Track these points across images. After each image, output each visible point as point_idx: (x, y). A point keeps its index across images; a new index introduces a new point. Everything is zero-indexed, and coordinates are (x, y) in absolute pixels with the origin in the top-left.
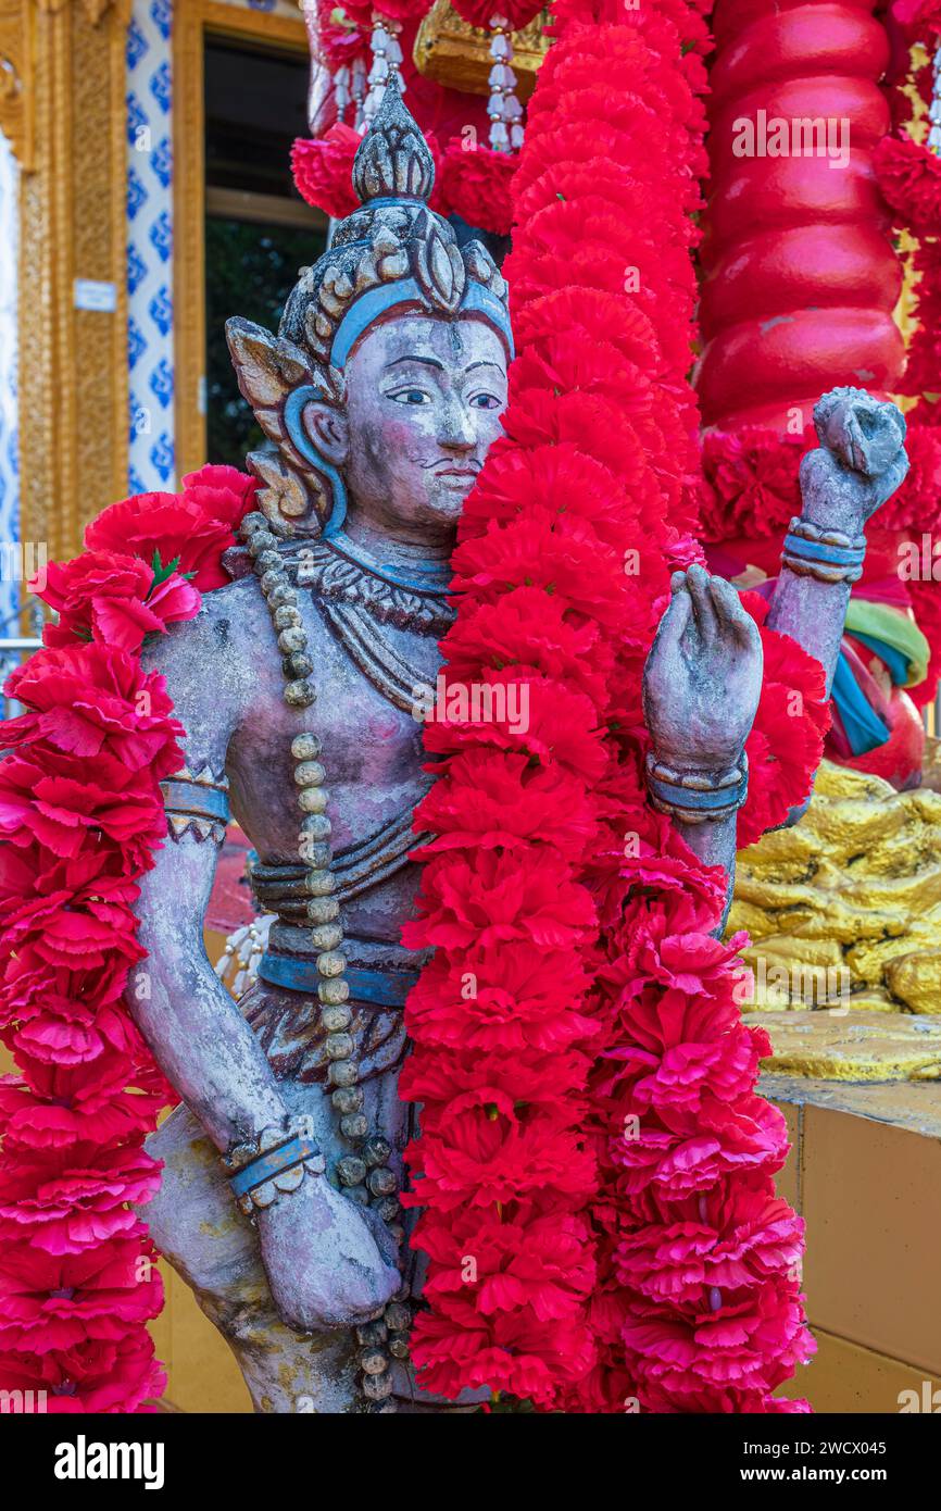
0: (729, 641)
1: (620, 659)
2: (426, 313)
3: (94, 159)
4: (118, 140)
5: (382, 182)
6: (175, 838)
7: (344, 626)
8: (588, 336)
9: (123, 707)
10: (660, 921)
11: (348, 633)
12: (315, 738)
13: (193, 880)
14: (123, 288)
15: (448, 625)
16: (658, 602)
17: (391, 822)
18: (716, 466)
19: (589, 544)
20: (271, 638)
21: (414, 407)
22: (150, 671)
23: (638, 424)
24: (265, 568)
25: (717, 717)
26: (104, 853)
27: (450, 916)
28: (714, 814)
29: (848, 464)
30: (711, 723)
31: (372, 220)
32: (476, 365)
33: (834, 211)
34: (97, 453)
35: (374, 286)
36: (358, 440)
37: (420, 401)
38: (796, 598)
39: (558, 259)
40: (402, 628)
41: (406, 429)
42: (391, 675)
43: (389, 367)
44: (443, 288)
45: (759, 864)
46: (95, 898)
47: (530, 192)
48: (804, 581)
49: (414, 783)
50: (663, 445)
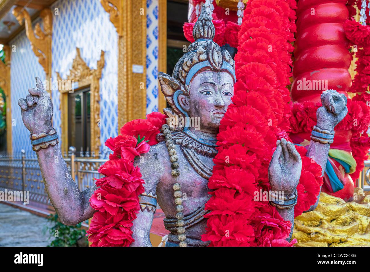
0: (292, 159)
1: (263, 164)
2: (211, 70)
3: (138, 33)
4: (144, 27)
5: (200, 34)
6: (142, 211)
7: (188, 155)
8: (256, 76)
9: (128, 175)
10: (272, 235)
11: (189, 157)
12: (179, 185)
13: (147, 222)
14: (145, 67)
15: (216, 154)
16: (274, 149)
17: (200, 207)
18: (296, 112)
19: (254, 133)
20: (168, 158)
21: (208, 95)
22: (136, 166)
23: (270, 100)
24: (167, 139)
25: (288, 180)
26: (123, 214)
27: (214, 233)
28: (288, 207)
29: (330, 111)
30: (287, 182)
31: (197, 45)
32: (225, 84)
33: (332, 41)
34: (138, 111)
35: (197, 63)
36: (193, 105)
37: (209, 94)
38: (314, 148)
39: (249, 55)
40: (204, 155)
41: (205, 101)
42: (200, 168)
43: (201, 85)
44: (216, 63)
45: (306, 221)
46: (122, 226)
47: (243, 37)
48: (317, 143)
49: (206, 197)
50: (277, 106)
